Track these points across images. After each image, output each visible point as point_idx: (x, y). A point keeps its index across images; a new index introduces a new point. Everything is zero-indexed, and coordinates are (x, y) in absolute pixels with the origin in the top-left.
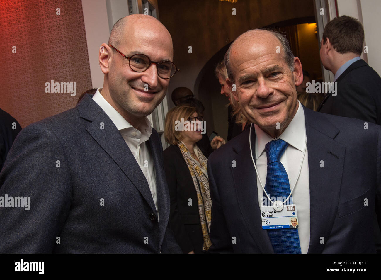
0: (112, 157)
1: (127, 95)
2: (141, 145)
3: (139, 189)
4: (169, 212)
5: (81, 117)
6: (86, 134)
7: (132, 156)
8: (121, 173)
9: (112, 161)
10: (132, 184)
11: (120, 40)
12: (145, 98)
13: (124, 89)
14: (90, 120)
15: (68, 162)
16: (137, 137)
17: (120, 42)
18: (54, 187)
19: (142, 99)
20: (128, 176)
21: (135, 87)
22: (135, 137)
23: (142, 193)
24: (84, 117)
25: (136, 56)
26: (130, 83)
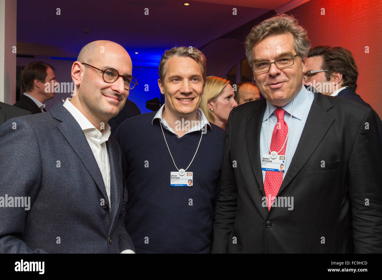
0: (76, 151)
1: (98, 100)
2: (102, 145)
3: (95, 180)
4: (118, 205)
5: (53, 118)
6: (56, 130)
7: (92, 153)
8: (82, 165)
9: (76, 154)
10: (90, 176)
11: (93, 58)
12: (113, 102)
13: (97, 96)
14: (60, 120)
15: (40, 149)
16: (98, 137)
17: (92, 60)
18: (27, 168)
19: (111, 103)
20: (87, 169)
21: (105, 94)
22: (96, 137)
23: (97, 184)
24: (56, 118)
25: (108, 70)
26: (102, 91)
